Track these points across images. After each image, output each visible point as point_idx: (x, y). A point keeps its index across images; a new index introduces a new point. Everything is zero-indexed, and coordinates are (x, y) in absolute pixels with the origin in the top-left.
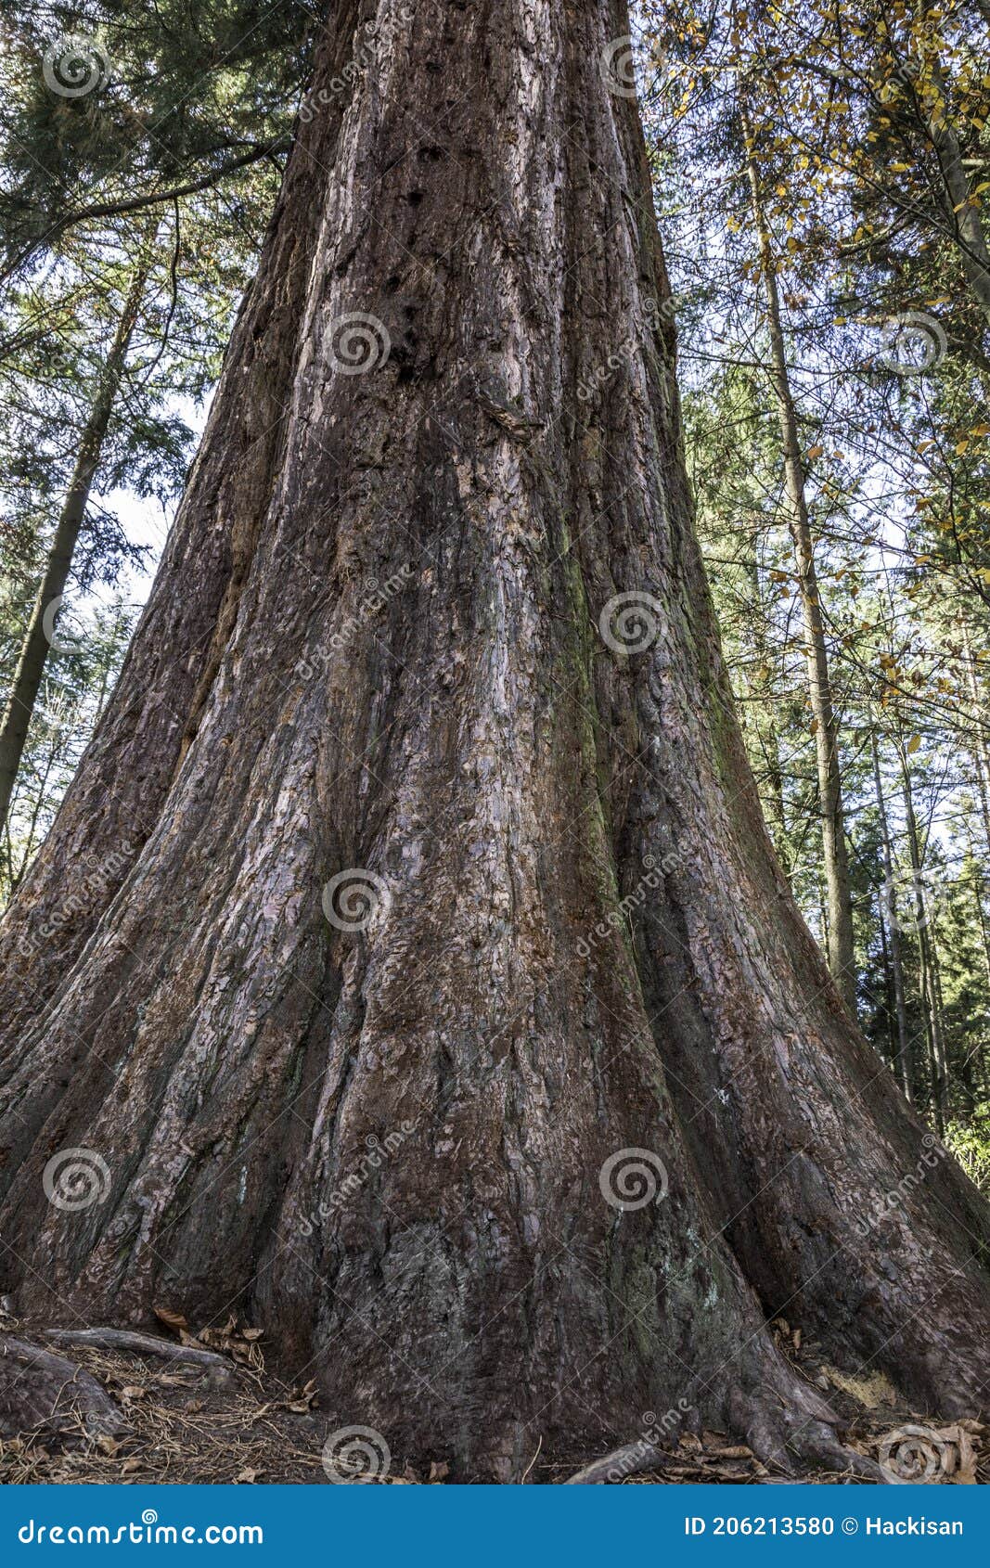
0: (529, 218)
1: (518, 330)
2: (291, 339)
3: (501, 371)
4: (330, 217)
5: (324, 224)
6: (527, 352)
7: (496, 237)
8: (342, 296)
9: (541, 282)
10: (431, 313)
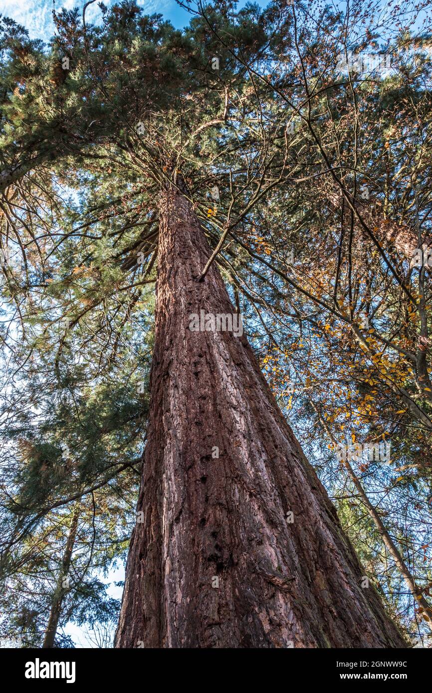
0: (257, 477)
1: (268, 531)
2: (159, 559)
3: (266, 554)
4: (167, 495)
5: (165, 500)
6: (275, 541)
7: (244, 488)
8: (180, 533)
9: (271, 505)
10: (224, 533)
